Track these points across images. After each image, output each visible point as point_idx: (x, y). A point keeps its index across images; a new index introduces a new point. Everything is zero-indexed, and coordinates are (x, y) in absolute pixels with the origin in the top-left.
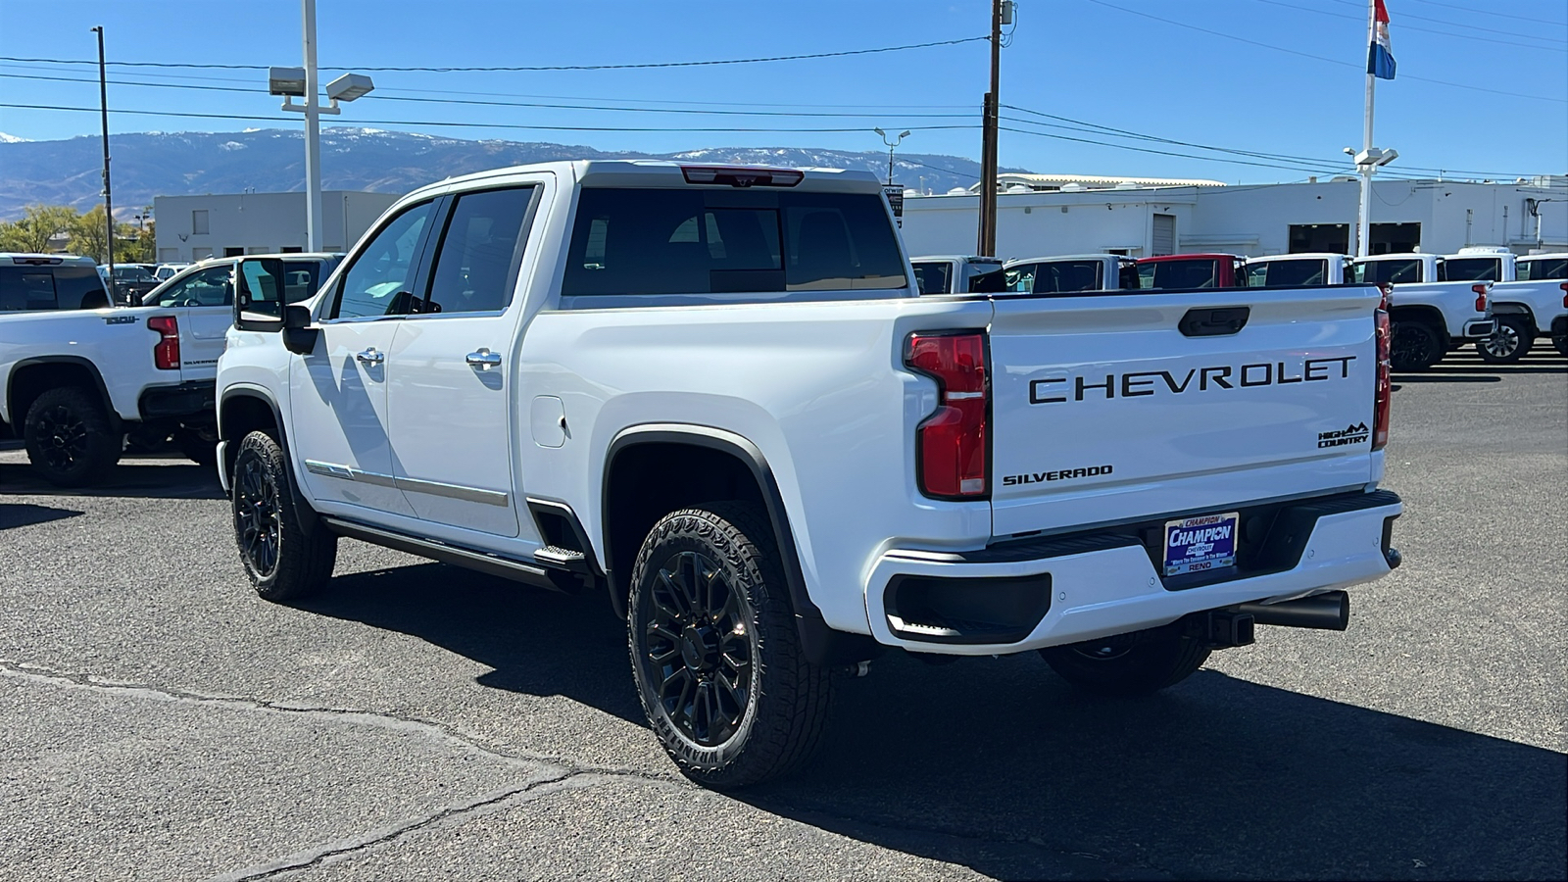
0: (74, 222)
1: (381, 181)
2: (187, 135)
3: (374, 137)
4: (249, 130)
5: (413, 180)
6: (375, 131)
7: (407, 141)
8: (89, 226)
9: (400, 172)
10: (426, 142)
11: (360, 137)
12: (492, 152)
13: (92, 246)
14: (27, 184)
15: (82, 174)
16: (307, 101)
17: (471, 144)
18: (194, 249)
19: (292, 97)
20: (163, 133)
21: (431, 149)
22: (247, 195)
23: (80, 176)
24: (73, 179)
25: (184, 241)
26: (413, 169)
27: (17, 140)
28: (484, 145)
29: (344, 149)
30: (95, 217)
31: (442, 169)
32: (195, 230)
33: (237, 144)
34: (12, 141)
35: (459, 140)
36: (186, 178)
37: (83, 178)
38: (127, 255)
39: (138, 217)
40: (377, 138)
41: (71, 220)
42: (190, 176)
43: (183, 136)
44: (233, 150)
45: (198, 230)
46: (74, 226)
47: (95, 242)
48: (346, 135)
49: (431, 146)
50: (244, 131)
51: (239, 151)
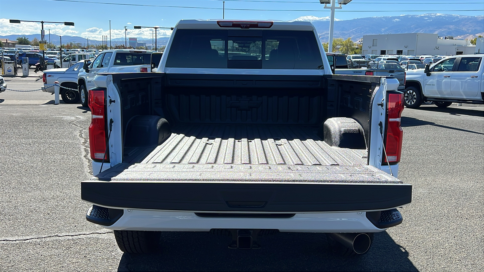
0: (342, 43)
1: (440, 30)
2: (384, 17)
3: (440, 16)
4: (402, 15)
5: (451, 29)
6: (441, 14)
7: (451, 17)
8: (346, 44)
9: (447, 27)
10: (457, 17)
11: (436, 16)
12: (480, 19)
13: (346, 49)
14: (340, 32)
15: (354, 29)
16: (332, 5)
17: (472, 17)
18: (372, 50)
19: (327, 4)
20: (377, 17)
21: (458, 19)
22: (389, 34)
23: (353, 30)
24: (351, 31)
25: (370, 48)
26: (452, 26)
27: (339, 20)
28: (477, 17)
29: (430, 20)
30: (347, 41)
31: (461, 25)
32: (373, 45)
33: (398, 20)
34: (337, 21)
35: (468, 16)
36: (382, 30)
37: (354, 30)
38: (355, 52)
39: (360, 41)
40: (441, 16)
41: (341, 42)
42: (383, 29)
43: (383, 18)
44: (396, 21)
45: (374, 45)
46: (342, 44)
47: (347, 48)
48: (431, 16)
49: (459, 18)
50: (401, 16)
51: (398, 22)
